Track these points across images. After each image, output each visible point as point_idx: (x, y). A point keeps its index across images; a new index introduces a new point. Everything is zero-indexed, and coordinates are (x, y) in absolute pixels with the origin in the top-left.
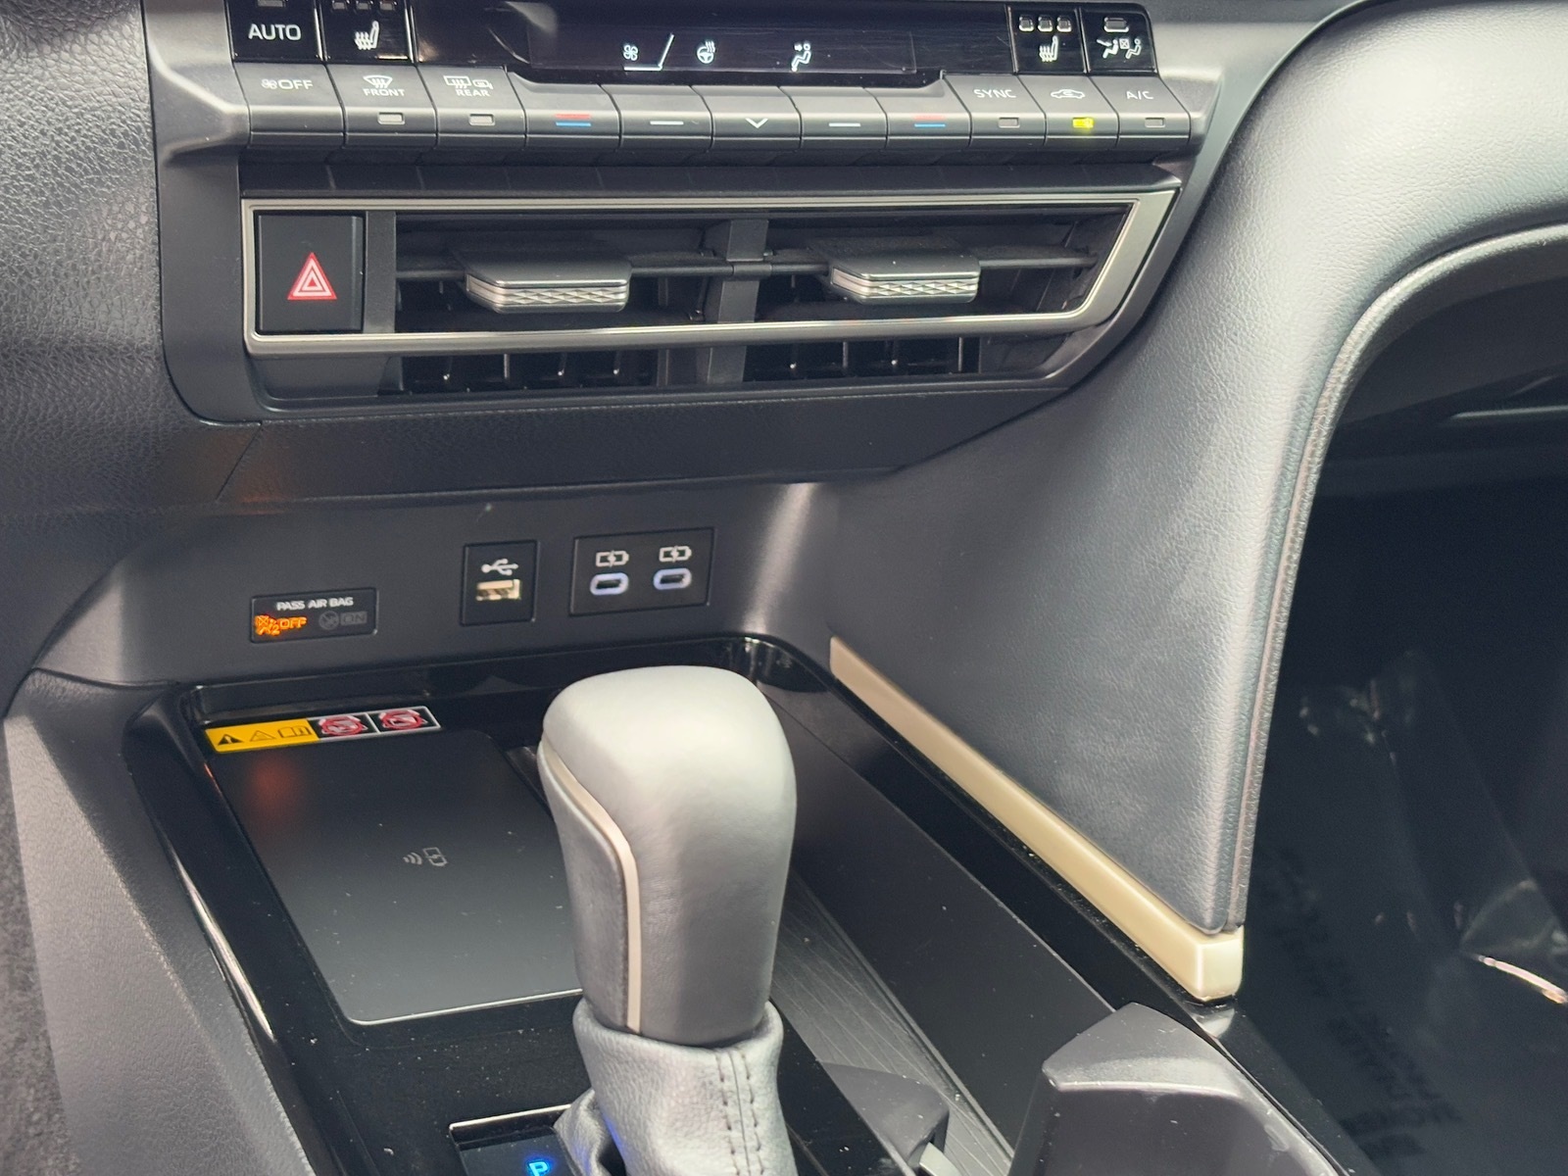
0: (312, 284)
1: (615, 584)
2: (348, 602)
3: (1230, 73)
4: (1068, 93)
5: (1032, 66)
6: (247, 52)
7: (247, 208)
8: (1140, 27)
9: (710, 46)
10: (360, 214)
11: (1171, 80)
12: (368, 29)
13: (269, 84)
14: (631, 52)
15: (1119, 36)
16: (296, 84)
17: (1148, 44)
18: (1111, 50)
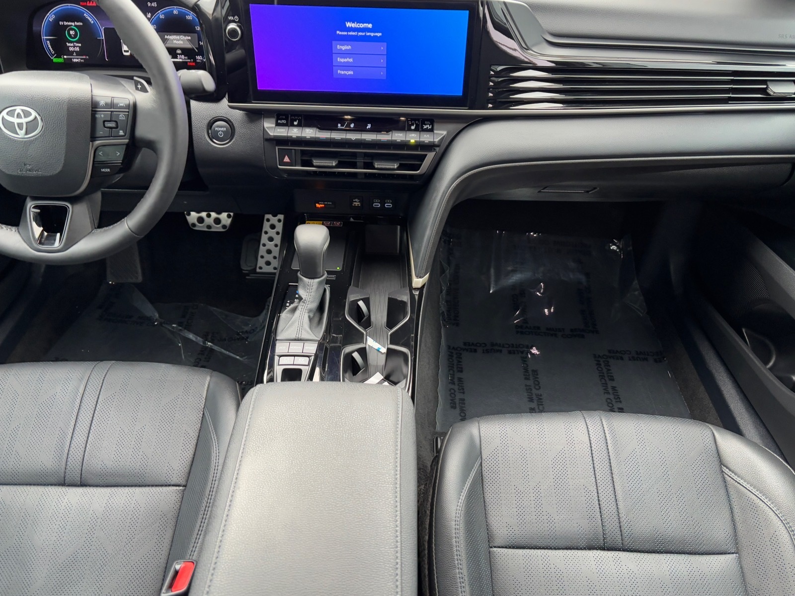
0: (287, 159)
1: (378, 205)
2: (331, 203)
3: (448, 133)
4: (413, 135)
5: (410, 130)
6: (278, 124)
7: (277, 148)
8: (432, 123)
9: (353, 124)
10: (295, 149)
11: (437, 134)
12: (296, 121)
13: (278, 130)
14: (339, 125)
15: (427, 124)
16: (282, 130)
17: (433, 127)
18: (425, 127)
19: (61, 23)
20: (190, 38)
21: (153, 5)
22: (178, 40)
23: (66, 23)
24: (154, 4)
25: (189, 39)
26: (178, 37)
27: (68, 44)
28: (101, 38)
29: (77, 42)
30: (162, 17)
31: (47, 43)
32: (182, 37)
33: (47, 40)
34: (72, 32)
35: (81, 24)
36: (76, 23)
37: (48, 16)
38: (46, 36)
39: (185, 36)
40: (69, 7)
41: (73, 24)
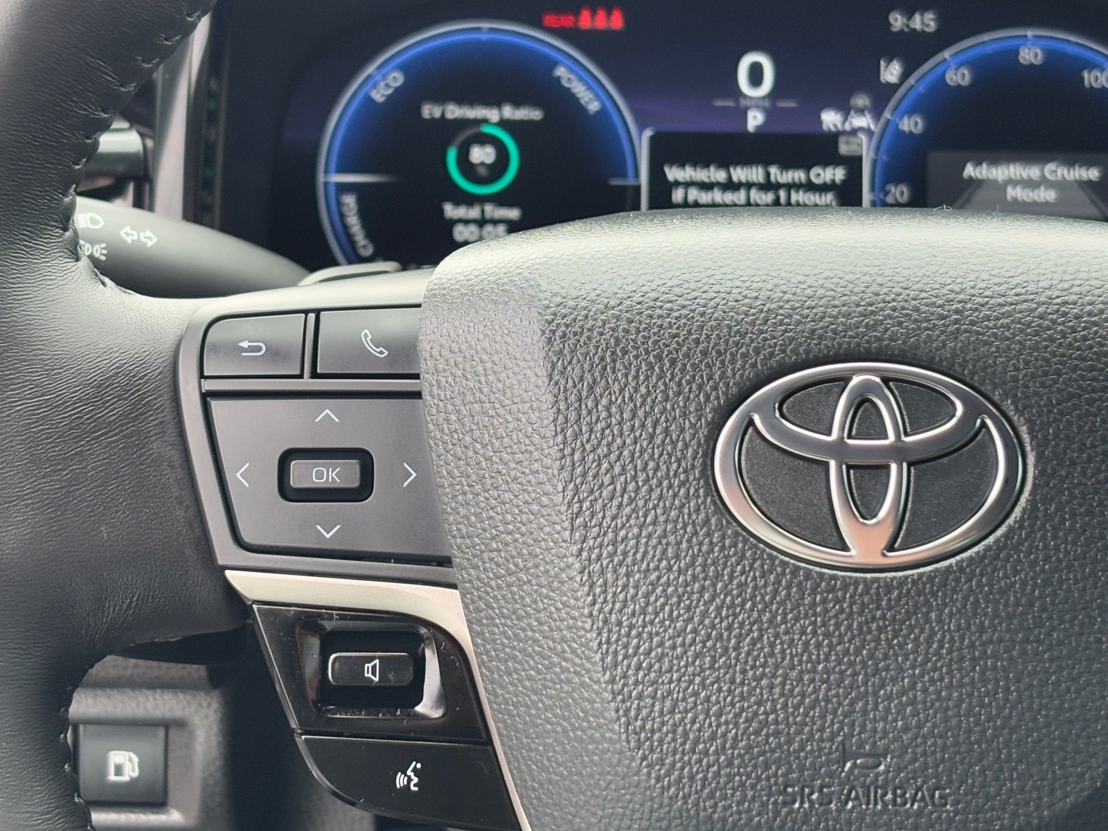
19: (430, 111)
20: (1093, 174)
21: (917, 23)
22: (1031, 184)
23: (454, 112)
24: (925, 22)
25: (1090, 183)
26: (1033, 172)
27: (450, 211)
28: (630, 181)
29: (501, 199)
30: (959, 77)
31: (339, 204)
32: (1056, 171)
33: (343, 188)
34: (482, 155)
35: (535, 114)
36: (509, 112)
37: (370, 76)
38: (342, 169)
39: (1071, 164)
40: (484, 37)
41: (493, 115)
